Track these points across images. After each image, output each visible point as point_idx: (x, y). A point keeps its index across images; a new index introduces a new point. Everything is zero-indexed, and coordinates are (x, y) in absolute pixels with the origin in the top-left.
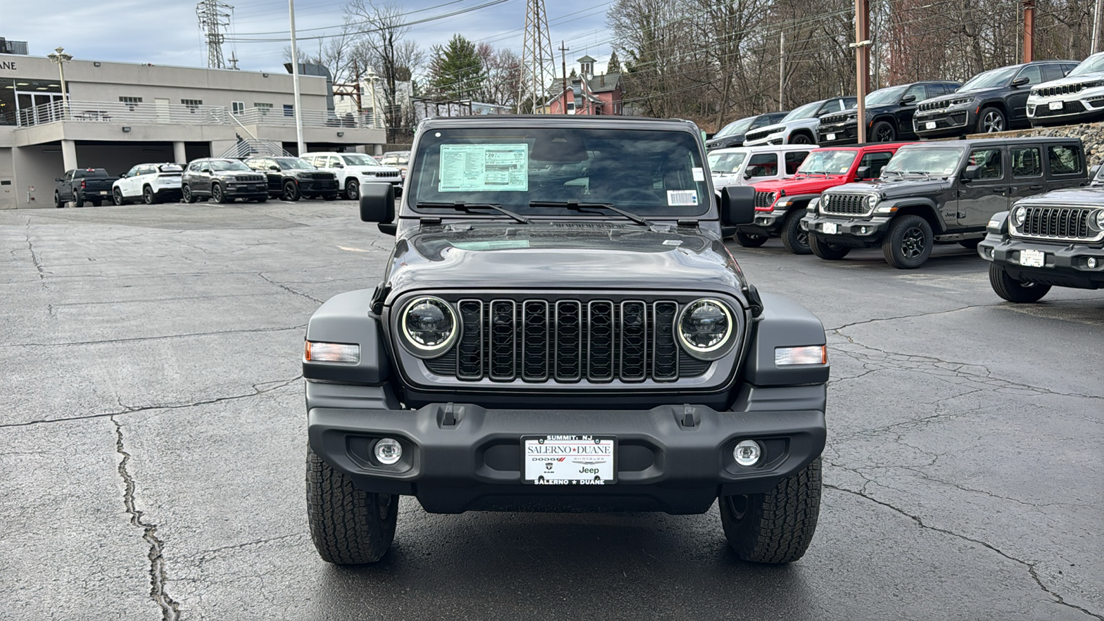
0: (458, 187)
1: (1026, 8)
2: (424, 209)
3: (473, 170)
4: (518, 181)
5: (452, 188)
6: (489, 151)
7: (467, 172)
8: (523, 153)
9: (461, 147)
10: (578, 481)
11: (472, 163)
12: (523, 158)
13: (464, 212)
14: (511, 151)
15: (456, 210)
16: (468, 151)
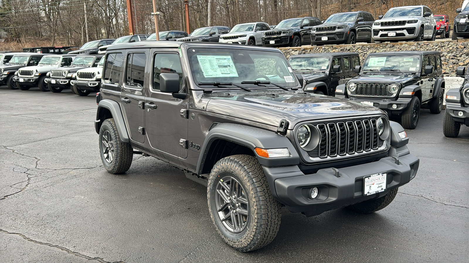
0: (212, 75)
1: (185, 3)
2: (201, 86)
3: (214, 67)
4: (233, 72)
5: (209, 76)
6: (217, 59)
7: (212, 68)
8: (230, 60)
9: (205, 57)
10: (378, 191)
11: (213, 64)
12: (231, 62)
13: (217, 87)
14: (225, 59)
15: (214, 86)
16: (209, 59)
